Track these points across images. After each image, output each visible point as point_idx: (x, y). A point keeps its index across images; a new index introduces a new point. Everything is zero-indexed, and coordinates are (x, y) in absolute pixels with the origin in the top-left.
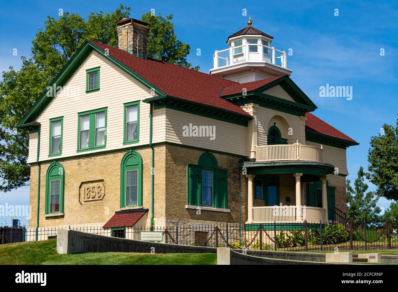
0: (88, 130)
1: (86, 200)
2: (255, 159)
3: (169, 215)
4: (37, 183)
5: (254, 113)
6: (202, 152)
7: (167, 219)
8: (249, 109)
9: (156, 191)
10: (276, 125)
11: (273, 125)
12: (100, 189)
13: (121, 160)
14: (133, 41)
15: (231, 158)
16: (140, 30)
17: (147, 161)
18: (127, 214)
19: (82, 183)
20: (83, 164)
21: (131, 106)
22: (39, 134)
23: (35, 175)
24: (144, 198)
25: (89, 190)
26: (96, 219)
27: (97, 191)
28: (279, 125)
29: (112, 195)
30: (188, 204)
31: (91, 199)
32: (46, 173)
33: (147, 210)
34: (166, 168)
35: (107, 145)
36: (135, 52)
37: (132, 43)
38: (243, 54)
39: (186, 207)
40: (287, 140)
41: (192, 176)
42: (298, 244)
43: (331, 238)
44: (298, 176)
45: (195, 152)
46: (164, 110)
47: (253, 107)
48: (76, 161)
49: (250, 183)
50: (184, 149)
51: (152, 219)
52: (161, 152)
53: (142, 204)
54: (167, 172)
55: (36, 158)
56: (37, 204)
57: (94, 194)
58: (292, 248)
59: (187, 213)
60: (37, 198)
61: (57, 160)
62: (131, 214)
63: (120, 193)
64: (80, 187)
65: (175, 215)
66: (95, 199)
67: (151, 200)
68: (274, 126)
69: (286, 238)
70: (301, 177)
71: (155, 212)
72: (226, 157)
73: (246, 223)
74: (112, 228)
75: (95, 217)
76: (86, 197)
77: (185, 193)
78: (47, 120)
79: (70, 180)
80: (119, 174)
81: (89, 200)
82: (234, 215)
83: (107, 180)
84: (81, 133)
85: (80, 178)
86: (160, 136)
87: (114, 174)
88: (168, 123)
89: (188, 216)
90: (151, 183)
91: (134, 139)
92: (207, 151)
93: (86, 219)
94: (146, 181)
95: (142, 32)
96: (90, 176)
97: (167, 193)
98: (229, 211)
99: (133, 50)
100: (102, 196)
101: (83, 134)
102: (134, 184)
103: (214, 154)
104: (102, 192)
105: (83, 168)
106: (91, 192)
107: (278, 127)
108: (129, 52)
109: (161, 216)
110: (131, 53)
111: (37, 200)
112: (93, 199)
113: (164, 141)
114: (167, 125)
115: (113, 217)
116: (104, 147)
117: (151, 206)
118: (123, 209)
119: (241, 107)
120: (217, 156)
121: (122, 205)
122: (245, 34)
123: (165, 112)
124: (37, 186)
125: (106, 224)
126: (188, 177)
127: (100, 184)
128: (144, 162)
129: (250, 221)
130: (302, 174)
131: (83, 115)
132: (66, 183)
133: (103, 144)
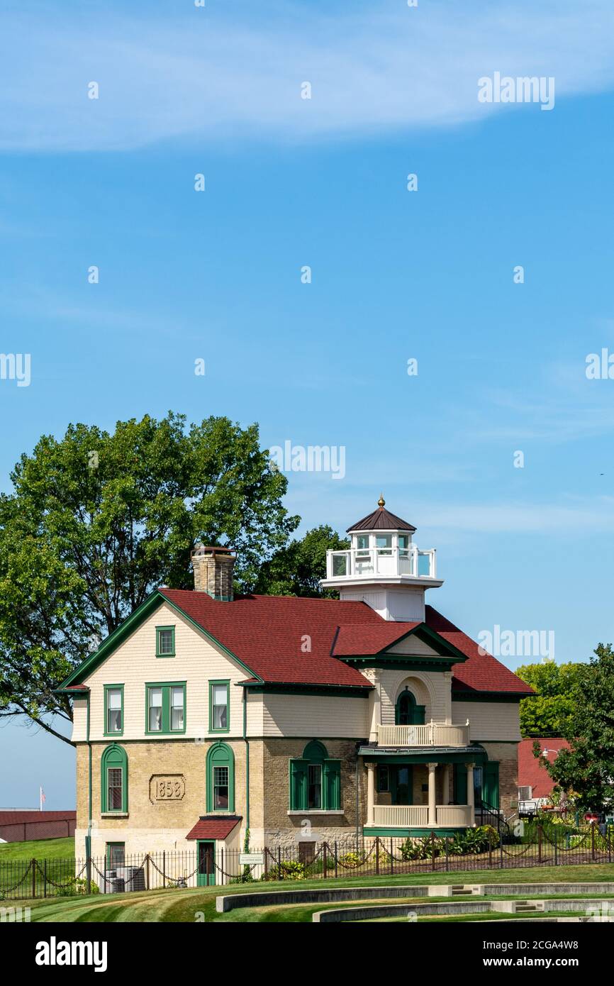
0: (160, 707)
1: (159, 797)
2: (377, 743)
3: (268, 825)
4: (88, 770)
5: (376, 681)
6: (308, 742)
7: (265, 830)
8: (370, 675)
9: (251, 795)
10: (409, 689)
11: (405, 689)
12: (178, 785)
13: (207, 751)
14: (216, 580)
15: (345, 743)
16: (224, 563)
17: (240, 757)
18: (216, 822)
19: (153, 776)
20: (154, 751)
21: (217, 685)
22: (89, 703)
23: (83, 757)
24: (236, 802)
25: (163, 786)
26: (173, 824)
27: (173, 787)
28: (413, 689)
29: (195, 795)
30: (291, 809)
31: (165, 797)
32: (100, 757)
33: (241, 818)
34: (264, 768)
35: (187, 730)
36: (217, 594)
37: (214, 582)
38: (370, 558)
39: (289, 812)
40: (425, 706)
41: (295, 774)
42: (429, 856)
43: (473, 846)
44: (432, 767)
45: (300, 741)
46: (261, 696)
47: (375, 674)
48: (144, 746)
49: (371, 773)
50: (285, 742)
51: (247, 830)
52: (258, 749)
53: (234, 811)
54: (265, 772)
55: (86, 736)
56: (89, 797)
57: (170, 792)
58: (421, 862)
59: (289, 820)
60: (88, 789)
61: (116, 742)
62: (221, 822)
63: (205, 793)
64: (151, 780)
65: (275, 824)
66: (172, 798)
67: (246, 806)
68: (406, 691)
69: (414, 847)
70: (436, 768)
71: (250, 820)
72: (339, 742)
73: (365, 826)
74: (198, 839)
75: (173, 821)
76: (159, 794)
77: (287, 797)
78: (100, 685)
79: (136, 771)
80: (204, 769)
81: (163, 798)
82: (349, 818)
83: (187, 774)
84: (150, 711)
85: (150, 769)
86: (256, 729)
87: (197, 768)
88: (265, 712)
89: (291, 824)
90: (246, 785)
91: (222, 726)
92: (315, 739)
93: (160, 823)
94: (239, 782)
95: (226, 564)
96: (165, 768)
97: (266, 799)
98: (342, 812)
99: (215, 593)
100: (182, 795)
101: (153, 711)
102: (224, 783)
103: (323, 742)
104: (182, 790)
105: (154, 756)
106: (166, 789)
107: (411, 691)
108: (210, 594)
109: (258, 826)
110: (213, 596)
111: (88, 792)
112: (169, 798)
113: (262, 735)
114: (265, 715)
115: (198, 823)
116: (184, 732)
117: (246, 813)
118: (210, 814)
119: (360, 670)
120: (326, 743)
121: (209, 810)
122: (373, 529)
123: (262, 699)
124: (88, 773)
125: (189, 834)
126: (291, 775)
127: (179, 779)
128: (236, 758)
129: (369, 824)
130: (436, 764)
131: (152, 687)
132: (129, 773)
133: (181, 727)
